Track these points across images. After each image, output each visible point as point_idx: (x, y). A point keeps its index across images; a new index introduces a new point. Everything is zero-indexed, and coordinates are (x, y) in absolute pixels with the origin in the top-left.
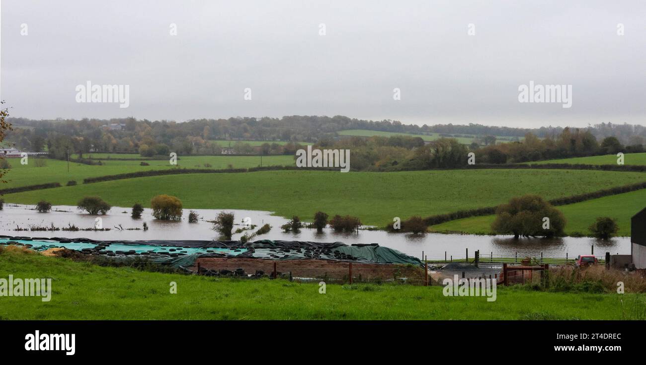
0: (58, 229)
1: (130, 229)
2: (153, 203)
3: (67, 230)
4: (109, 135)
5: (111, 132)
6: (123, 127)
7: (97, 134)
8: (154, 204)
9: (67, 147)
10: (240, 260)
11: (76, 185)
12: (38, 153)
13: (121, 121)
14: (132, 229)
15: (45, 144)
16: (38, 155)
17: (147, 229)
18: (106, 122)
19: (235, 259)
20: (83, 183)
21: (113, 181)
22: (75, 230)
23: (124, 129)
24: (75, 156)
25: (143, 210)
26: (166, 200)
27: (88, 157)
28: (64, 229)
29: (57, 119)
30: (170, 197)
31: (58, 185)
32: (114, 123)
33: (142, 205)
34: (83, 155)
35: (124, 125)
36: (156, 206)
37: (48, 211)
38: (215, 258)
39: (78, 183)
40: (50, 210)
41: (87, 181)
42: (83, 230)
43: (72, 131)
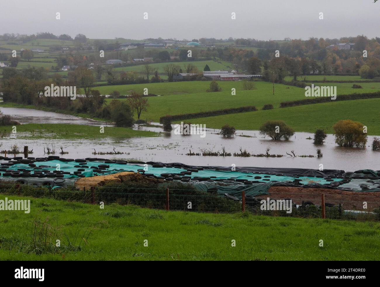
0: (229, 155)
1: (303, 156)
2: (335, 128)
3: (238, 155)
4: (335, 55)
5: (338, 52)
6: (351, 46)
7: (322, 55)
8: (337, 130)
9: (281, 69)
10: (316, 191)
11: (273, 108)
12: (251, 76)
13: (352, 40)
14: (305, 156)
15: (261, 66)
16: (252, 78)
17: (322, 156)
18: (335, 42)
19: (311, 189)
20: (280, 107)
21: (311, 106)
22: (245, 156)
23: (352, 49)
24: (288, 79)
25: (326, 136)
26: (349, 125)
27: (303, 79)
28: (235, 155)
29: (285, 39)
30: (353, 122)
31: (254, 109)
32: (343, 42)
33: (325, 131)
34: (297, 77)
35: (353, 44)
36: (339, 133)
37: (232, 136)
38: (290, 188)
39: (274, 107)
40: (234, 136)
41: (284, 105)
42: (255, 156)
43: (296, 51)
